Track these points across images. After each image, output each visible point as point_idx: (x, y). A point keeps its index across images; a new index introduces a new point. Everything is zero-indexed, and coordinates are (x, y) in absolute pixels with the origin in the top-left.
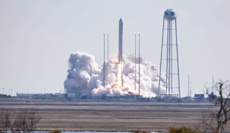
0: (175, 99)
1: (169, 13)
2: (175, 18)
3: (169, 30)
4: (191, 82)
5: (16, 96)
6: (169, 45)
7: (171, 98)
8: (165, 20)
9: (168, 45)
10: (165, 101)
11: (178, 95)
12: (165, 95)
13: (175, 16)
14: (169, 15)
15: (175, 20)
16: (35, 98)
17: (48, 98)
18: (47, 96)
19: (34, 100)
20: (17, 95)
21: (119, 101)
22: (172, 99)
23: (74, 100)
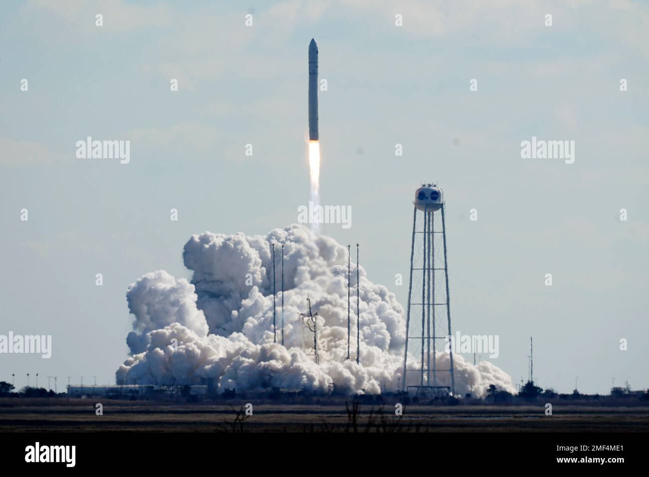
0: (443, 398)
1: (428, 195)
2: (441, 206)
3: (429, 233)
4: (480, 357)
5: (66, 391)
6: (428, 269)
7: (434, 396)
8: (417, 210)
9: (424, 269)
10: (420, 402)
11: (449, 388)
12: (419, 387)
13: (442, 200)
14: (427, 198)
15: (440, 210)
16: (111, 397)
17: (142, 398)
18: (140, 392)
19: (111, 401)
20: (68, 389)
21: (312, 404)
22: (436, 398)
23: (205, 400)
